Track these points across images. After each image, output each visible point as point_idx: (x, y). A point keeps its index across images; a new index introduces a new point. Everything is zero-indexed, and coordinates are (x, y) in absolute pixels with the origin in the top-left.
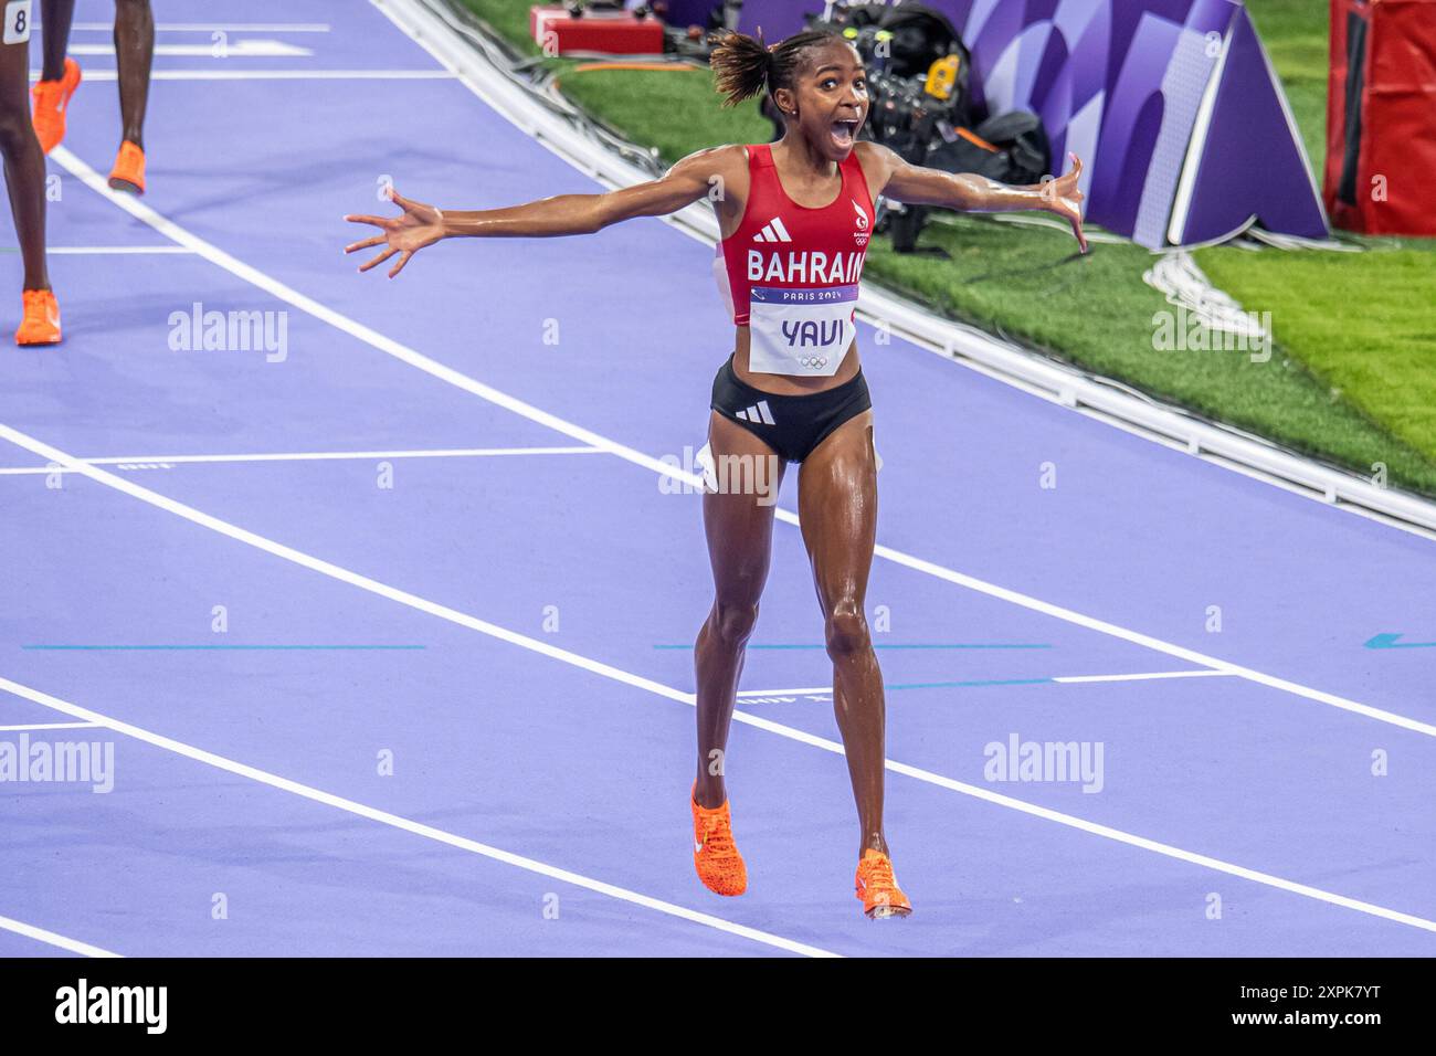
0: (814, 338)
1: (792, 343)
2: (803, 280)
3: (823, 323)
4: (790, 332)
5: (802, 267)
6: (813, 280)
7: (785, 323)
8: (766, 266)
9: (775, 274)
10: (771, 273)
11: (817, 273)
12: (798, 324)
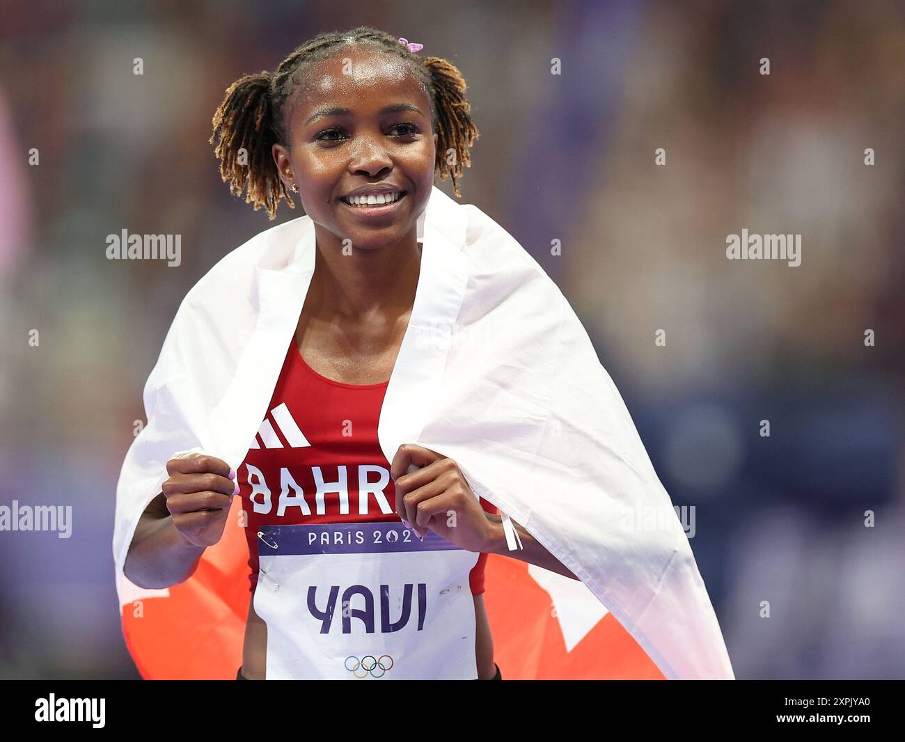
0: (367, 617)
1: (325, 629)
2: (344, 509)
3: (384, 589)
4: (322, 607)
5: (340, 488)
6: (363, 510)
7: (312, 591)
8: (276, 490)
9: (292, 502)
10: (285, 502)
11: (371, 496)
12: (335, 591)
